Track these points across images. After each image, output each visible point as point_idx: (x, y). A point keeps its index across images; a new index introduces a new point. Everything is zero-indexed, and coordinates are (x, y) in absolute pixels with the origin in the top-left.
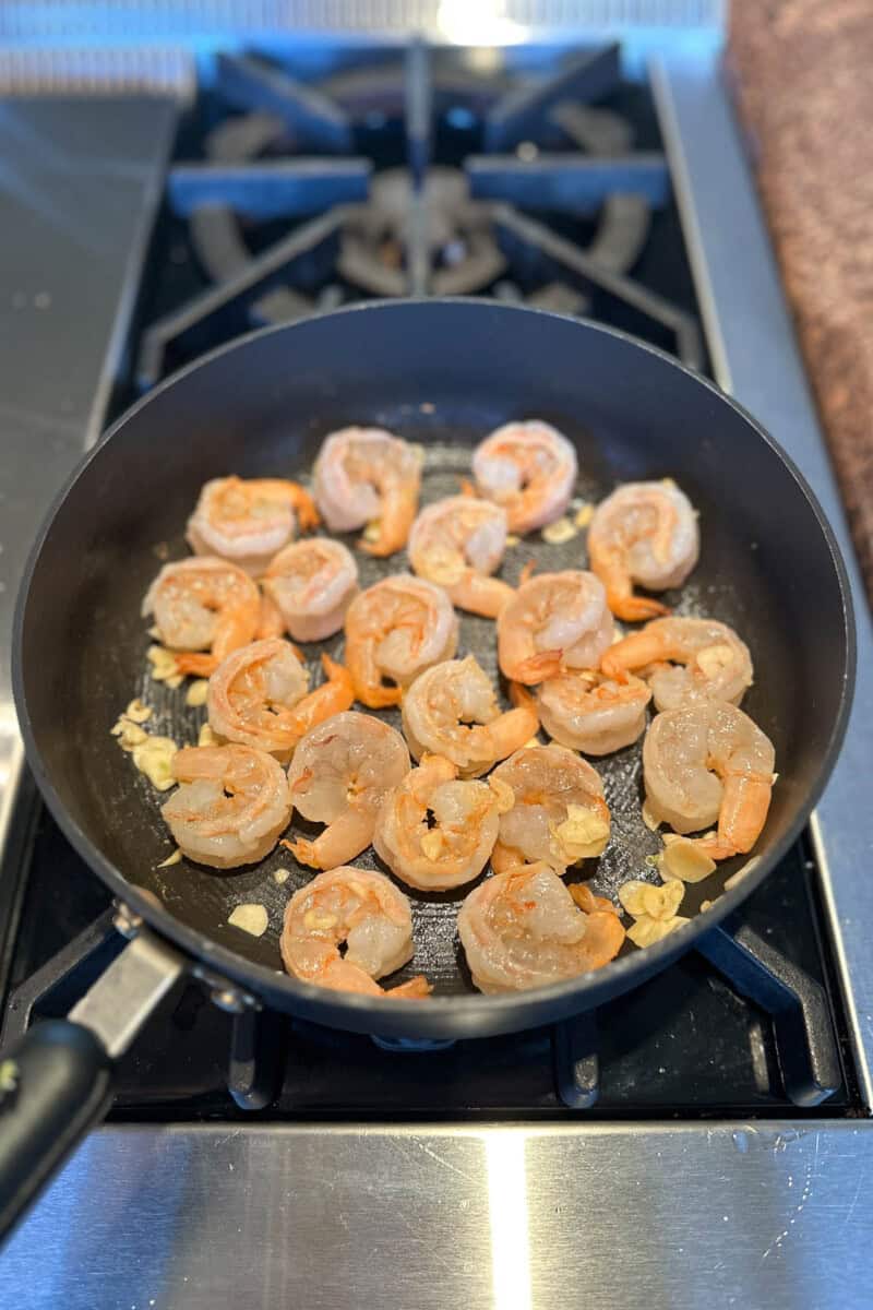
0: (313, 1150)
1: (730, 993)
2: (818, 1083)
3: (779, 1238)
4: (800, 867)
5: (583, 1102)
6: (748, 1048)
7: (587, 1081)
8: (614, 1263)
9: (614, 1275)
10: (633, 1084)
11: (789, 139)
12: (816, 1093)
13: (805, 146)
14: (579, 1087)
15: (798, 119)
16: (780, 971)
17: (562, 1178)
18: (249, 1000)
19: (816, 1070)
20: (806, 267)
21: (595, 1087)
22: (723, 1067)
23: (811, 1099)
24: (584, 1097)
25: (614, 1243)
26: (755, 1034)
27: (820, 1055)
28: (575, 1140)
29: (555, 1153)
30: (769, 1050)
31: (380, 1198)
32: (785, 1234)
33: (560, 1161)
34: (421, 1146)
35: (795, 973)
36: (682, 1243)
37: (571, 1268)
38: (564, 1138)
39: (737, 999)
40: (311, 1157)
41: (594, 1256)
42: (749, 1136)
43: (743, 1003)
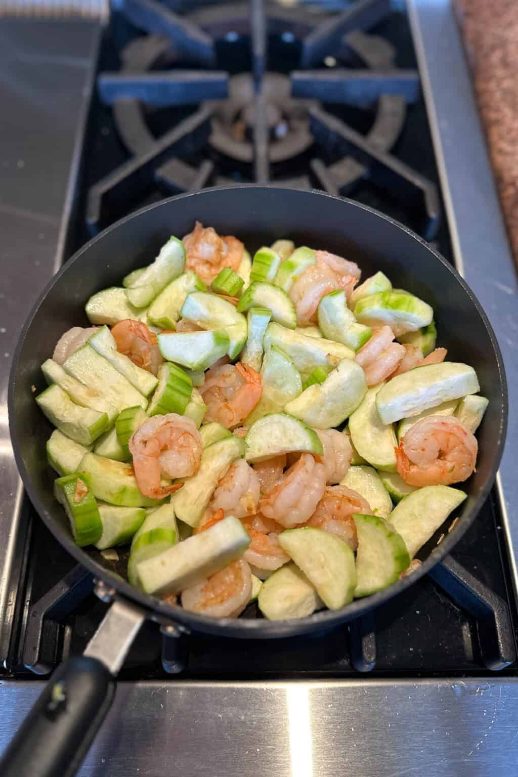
0: (209, 696)
1: (452, 604)
2: (503, 658)
3: (478, 744)
4: (494, 529)
5: (367, 668)
6: (461, 636)
7: (370, 658)
8: (384, 759)
9: (384, 765)
10: (394, 657)
11: (496, 57)
12: (501, 664)
13: (505, 64)
14: (366, 661)
15: (502, 44)
16: (482, 594)
17: (354, 711)
18: (182, 629)
19: (502, 651)
20: (505, 146)
21: (374, 661)
22: (446, 647)
23: (498, 666)
24: (367, 666)
25: (385, 748)
26: (466, 628)
27: (504, 641)
28: (361, 690)
29: (350, 697)
30: (474, 638)
31: (248, 723)
32: (482, 742)
33: (353, 702)
34: (272, 693)
35: (490, 594)
36: (423, 748)
37: (360, 762)
38: (354, 688)
39: (455, 607)
40: (209, 700)
41: (372, 755)
42: (462, 687)
43: (458, 610)
